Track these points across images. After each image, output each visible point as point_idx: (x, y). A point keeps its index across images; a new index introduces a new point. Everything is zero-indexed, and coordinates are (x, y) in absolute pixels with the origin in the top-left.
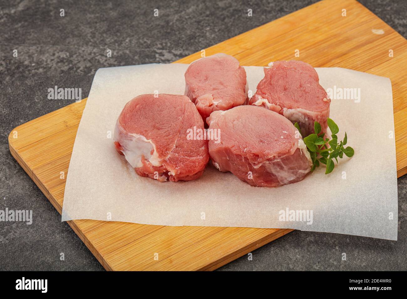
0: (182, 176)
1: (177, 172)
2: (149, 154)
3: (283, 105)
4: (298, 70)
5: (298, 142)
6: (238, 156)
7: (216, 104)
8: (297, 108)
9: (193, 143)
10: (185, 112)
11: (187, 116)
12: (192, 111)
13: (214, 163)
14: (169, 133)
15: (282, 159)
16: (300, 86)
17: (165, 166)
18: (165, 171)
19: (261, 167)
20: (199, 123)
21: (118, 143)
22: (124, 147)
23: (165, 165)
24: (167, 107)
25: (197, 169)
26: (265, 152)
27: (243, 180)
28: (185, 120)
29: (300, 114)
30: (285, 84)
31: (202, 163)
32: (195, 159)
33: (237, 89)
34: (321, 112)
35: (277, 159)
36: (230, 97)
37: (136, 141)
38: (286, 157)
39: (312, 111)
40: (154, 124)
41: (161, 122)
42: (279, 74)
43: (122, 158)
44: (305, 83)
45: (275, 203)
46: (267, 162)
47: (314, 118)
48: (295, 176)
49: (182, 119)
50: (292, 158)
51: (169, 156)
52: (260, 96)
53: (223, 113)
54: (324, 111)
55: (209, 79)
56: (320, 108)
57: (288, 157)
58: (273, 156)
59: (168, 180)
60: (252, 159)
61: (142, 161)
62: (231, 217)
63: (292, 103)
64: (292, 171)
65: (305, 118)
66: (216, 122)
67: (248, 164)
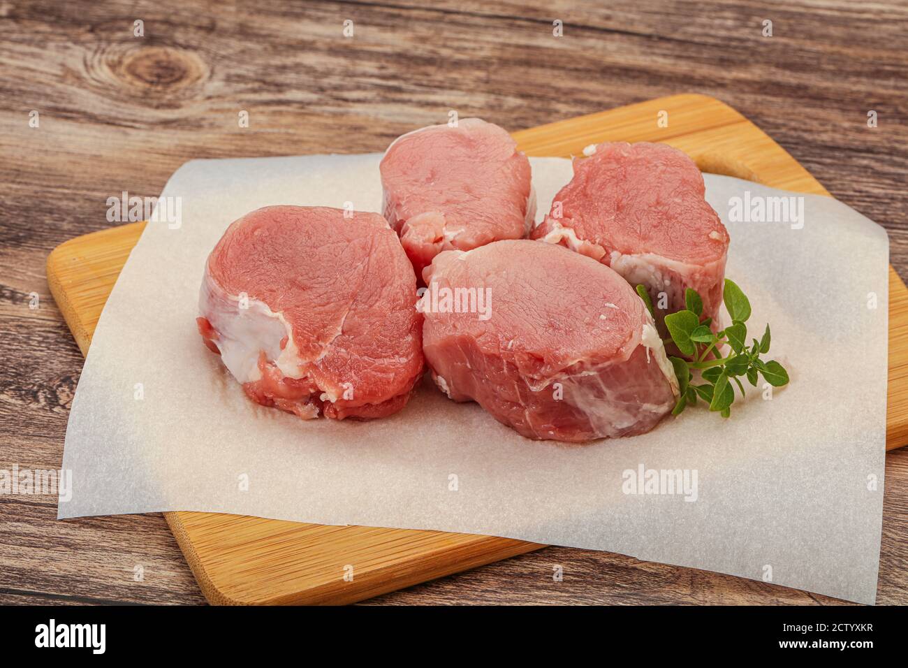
0: (354, 404)
1: (342, 394)
2: (277, 348)
3: (610, 242)
4: (656, 166)
5: (642, 329)
6: (494, 358)
7: (451, 238)
8: (643, 253)
9: (386, 326)
10: (373, 252)
11: (375, 262)
13: (435, 378)
14: (328, 299)
15: (600, 370)
16: (655, 203)
17: (314, 378)
18: (312, 391)
19: (547, 388)
20: (405, 278)
21: (206, 320)
22: (218, 331)
23: (312, 376)
24: (329, 237)
25: (392, 390)
26: (557, 350)
27: (505, 422)
28: (370, 269)
29: (652, 269)
30: (620, 197)
31: (405, 374)
32: (386, 363)
33: (504, 205)
34: (703, 265)
35: (588, 370)
36: (486, 221)
38: (609, 366)
39: (681, 261)
40: (293, 276)
41: (311, 273)
42: (608, 173)
43: (214, 360)
44: (669, 195)
46: (565, 377)
47: (684, 280)
48: (632, 419)
49: (364, 267)
50: (624, 368)
51: (324, 354)
52: (558, 222)
53: (464, 255)
54: (712, 261)
55: (437, 177)
56: (701, 255)
57: (615, 365)
58: (579, 362)
59: (321, 415)
60: (526, 366)
61: (259, 366)
62: (467, 509)
63: (632, 241)
64: (627, 403)
65: (663, 280)
66: (445, 277)
67: (517, 381)
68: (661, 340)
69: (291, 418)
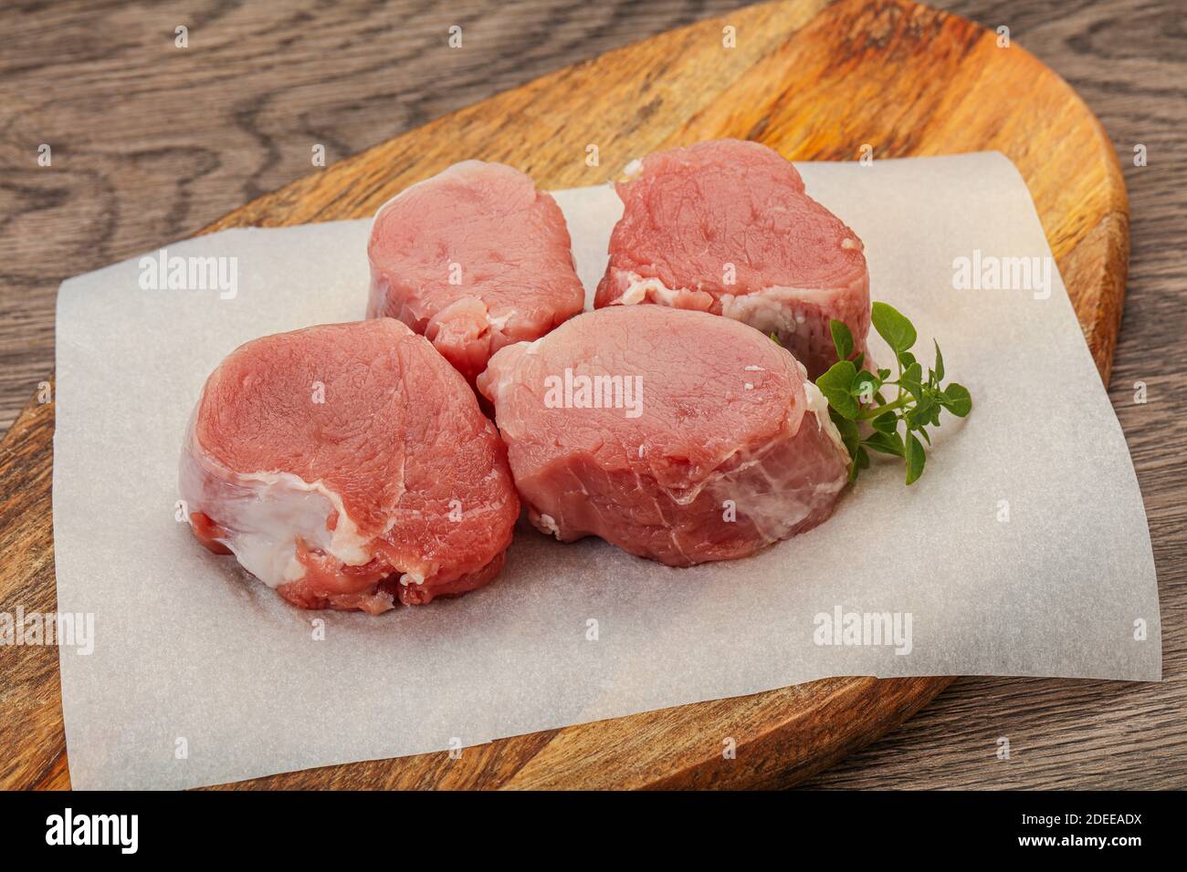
0: (445, 579)
1: (430, 570)
2: (321, 531)
3: (715, 284)
4: (732, 169)
5: (804, 391)
6: (621, 475)
7: (500, 326)
8: (765, 289)
9: (460, 465)
10: (406, 371)
11: (415, 384)
12: (427, 363)
13: (537, 519)
14: (373, 447)
15: (761, 457)
16: (752, 219)
17: (386, 558)
18: (385, 575)
19: (699, 497)
21: (205, 515)
22: (225, 524)
23: (383, 557)
24: (340, 364)
25: (493, 547)
26: (705, 443)
27: (643, 553)
28: (410, 395)
29: (778, 306)
30: (703, 221)
31: (505, 525)
32: (477, 516)
33: (552, 267)
34: (846, 286)
35: (747, 460)
36: (538, 294)
37: (269, 496)
38: (772, 448)
39: (818, 288)
40: (315, 427)
41: (336, 418)
42: (675, 193)
43: (223, 565)
44: (766, 204)
45: (771, 609)
46: (719, 477)
47: (824, 311)
48: (806, 509)
49: (402, 394)
50: (792, 446)
51: (391, 523)
52: (631, 272)
53: (530, 347)
54: (856, 279)
55: (451, 249)
56: (839, 274)
57: (779, 446)
58: (735, 453)
59: (398, 603)
60: (668, 475)
61: (299, 558)
62: (639, 679)
64: (798, 490)
65: (794, 317)
66: (519, 381)
67: (657, 497)
68: (825, 398)
69: (358, 618)
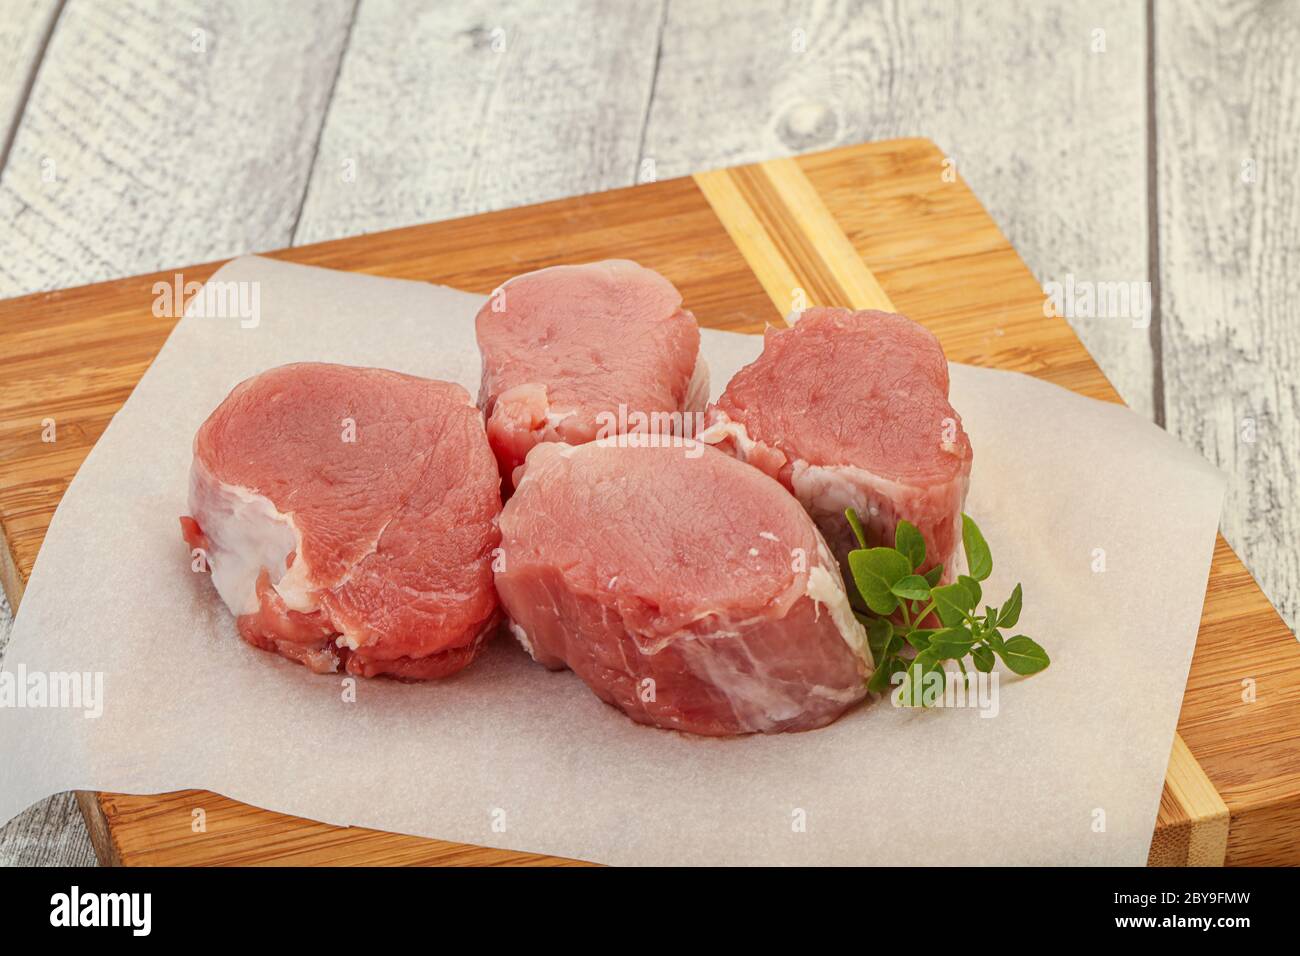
0: (384, 654)
1: (368, 639)
2: (282, 567)
3: (794, 447)
4: (881, 343)
5: (809, 576)
6: (589, 601)
7: (556, 423)
8: (841, 466)
10: (442, 438)
11: (443, 453)
12: (467, 437)
13: (513, 628)
14: (364, 499)
15: (743, 630)
16: (869, 395)
17: (329, 612)
18: (326, 631)
19: (667, 650)
20: (483, 479)
21: (194, 520)
22: (209, 537)
23: (327, 610)
24: (383, 412)
25: (440, 640)
26: (679, 595)
27: (608, 699)
28: (434, 462)
29: (852, 489)
30: (820, 384)
31: (463, 617)
32: (436, 599)
33: (645, 383)
34: (925, 488)
35: (725, 629)
36: (612, 403)
37: (244, 516)
38: (757, 624)
39: (894, 480)
40: (318, 463)
42: (809, 349)
44: (892, 385)
46: (689, 637)
47: (898, 509)
49: (426, 459)
50: (780, 629)
51: (347, 577)
52: (723, 412)
53: (566, 450)
54: (938, 484)
55: (556, 337)
56: (923, 473)
57: (766, 623)
58: (711, 615)
59: (342, 670)
60: (633, 616)
61: (258, 593)
63: (826, 446)
64: (787, 682)
65: (868, 506)
66: (537, 480)
67: (622, 639)
